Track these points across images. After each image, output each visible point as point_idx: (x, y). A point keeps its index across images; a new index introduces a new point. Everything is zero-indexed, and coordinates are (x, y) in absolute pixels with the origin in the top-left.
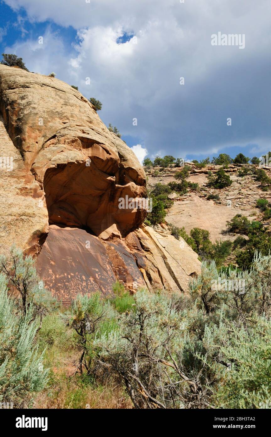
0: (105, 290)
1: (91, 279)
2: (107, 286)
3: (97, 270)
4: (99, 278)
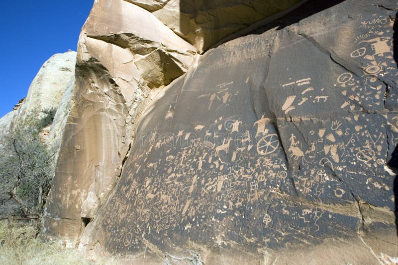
1: (262, 123)
2: (322, 133)
3: (306, 81)
4: (292, 108)
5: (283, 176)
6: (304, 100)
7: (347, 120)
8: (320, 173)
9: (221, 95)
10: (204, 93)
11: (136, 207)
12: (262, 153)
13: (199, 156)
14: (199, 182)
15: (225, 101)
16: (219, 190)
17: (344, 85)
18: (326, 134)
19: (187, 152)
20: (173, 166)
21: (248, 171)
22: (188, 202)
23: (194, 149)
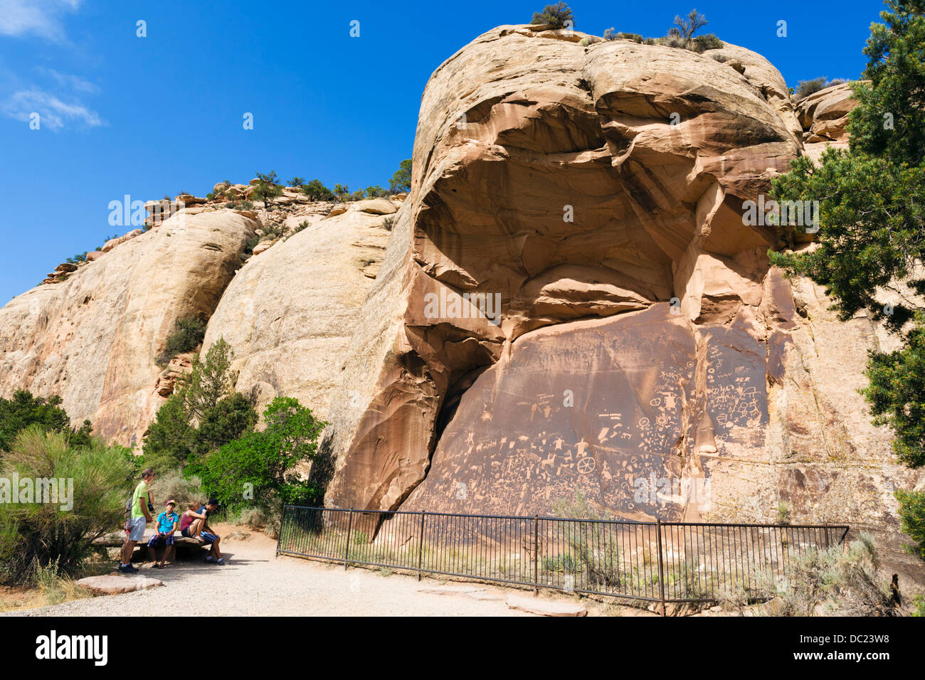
0: (612, 474)
1: (582, 446)
2: (625, 463)
3: (616, 416)
4: (606, 439)
5: (597, 491)
6: (615, 433)
7: (641, 457)
8: (621, 492)
9: (543, 407)
10: (523, 400)
11: (463, 506)
12: (582, 471)
13: (527, 466)
14: (529, 489)
15: (547, 415)
16: (548, 498)
17: (642, 429)
18: (627, 465)
19: (514, 461)
20: (501, 472)
21: (571, 485)
22: (520, 505)
23: (520, 458)
